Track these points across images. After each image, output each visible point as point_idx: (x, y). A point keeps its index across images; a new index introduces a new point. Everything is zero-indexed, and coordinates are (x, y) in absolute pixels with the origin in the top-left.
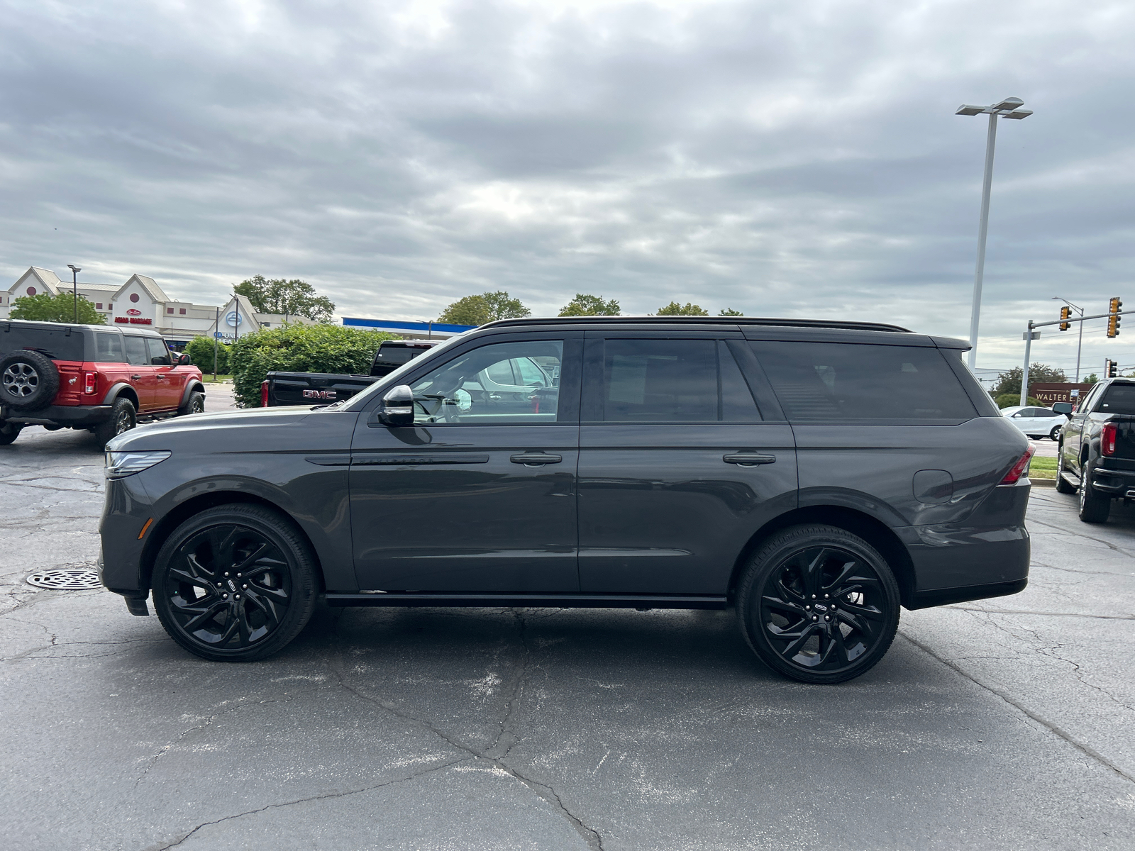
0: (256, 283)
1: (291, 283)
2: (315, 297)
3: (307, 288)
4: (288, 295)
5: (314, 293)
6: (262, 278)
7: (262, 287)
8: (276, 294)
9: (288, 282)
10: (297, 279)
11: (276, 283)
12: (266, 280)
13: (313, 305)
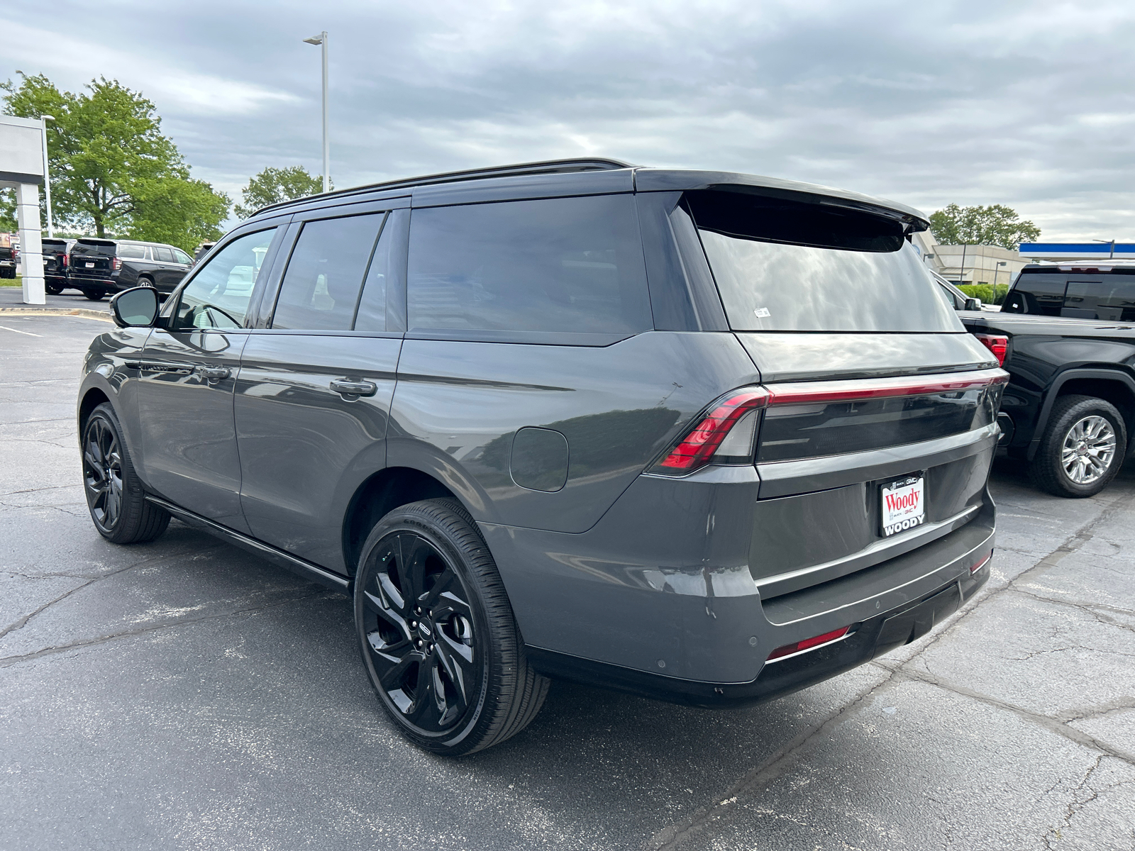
0: (949, 214)
1: (990, 209)
2: (1017, 222)
3: (1008, 213)
4: (985, 223)
5: (1016, 218)
6: (956, 207)
7: (955, 217)
8: (970, 223)
9: (985, 208)
10: (996, 204)
11: (972, 211)
12: (960, 209)
13: (1013, 233)
